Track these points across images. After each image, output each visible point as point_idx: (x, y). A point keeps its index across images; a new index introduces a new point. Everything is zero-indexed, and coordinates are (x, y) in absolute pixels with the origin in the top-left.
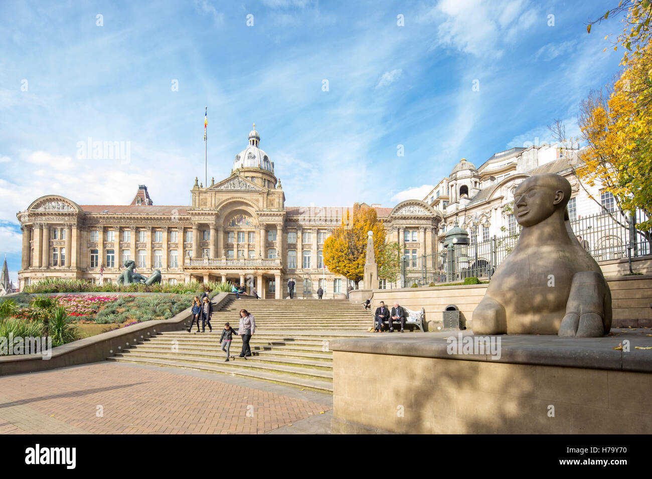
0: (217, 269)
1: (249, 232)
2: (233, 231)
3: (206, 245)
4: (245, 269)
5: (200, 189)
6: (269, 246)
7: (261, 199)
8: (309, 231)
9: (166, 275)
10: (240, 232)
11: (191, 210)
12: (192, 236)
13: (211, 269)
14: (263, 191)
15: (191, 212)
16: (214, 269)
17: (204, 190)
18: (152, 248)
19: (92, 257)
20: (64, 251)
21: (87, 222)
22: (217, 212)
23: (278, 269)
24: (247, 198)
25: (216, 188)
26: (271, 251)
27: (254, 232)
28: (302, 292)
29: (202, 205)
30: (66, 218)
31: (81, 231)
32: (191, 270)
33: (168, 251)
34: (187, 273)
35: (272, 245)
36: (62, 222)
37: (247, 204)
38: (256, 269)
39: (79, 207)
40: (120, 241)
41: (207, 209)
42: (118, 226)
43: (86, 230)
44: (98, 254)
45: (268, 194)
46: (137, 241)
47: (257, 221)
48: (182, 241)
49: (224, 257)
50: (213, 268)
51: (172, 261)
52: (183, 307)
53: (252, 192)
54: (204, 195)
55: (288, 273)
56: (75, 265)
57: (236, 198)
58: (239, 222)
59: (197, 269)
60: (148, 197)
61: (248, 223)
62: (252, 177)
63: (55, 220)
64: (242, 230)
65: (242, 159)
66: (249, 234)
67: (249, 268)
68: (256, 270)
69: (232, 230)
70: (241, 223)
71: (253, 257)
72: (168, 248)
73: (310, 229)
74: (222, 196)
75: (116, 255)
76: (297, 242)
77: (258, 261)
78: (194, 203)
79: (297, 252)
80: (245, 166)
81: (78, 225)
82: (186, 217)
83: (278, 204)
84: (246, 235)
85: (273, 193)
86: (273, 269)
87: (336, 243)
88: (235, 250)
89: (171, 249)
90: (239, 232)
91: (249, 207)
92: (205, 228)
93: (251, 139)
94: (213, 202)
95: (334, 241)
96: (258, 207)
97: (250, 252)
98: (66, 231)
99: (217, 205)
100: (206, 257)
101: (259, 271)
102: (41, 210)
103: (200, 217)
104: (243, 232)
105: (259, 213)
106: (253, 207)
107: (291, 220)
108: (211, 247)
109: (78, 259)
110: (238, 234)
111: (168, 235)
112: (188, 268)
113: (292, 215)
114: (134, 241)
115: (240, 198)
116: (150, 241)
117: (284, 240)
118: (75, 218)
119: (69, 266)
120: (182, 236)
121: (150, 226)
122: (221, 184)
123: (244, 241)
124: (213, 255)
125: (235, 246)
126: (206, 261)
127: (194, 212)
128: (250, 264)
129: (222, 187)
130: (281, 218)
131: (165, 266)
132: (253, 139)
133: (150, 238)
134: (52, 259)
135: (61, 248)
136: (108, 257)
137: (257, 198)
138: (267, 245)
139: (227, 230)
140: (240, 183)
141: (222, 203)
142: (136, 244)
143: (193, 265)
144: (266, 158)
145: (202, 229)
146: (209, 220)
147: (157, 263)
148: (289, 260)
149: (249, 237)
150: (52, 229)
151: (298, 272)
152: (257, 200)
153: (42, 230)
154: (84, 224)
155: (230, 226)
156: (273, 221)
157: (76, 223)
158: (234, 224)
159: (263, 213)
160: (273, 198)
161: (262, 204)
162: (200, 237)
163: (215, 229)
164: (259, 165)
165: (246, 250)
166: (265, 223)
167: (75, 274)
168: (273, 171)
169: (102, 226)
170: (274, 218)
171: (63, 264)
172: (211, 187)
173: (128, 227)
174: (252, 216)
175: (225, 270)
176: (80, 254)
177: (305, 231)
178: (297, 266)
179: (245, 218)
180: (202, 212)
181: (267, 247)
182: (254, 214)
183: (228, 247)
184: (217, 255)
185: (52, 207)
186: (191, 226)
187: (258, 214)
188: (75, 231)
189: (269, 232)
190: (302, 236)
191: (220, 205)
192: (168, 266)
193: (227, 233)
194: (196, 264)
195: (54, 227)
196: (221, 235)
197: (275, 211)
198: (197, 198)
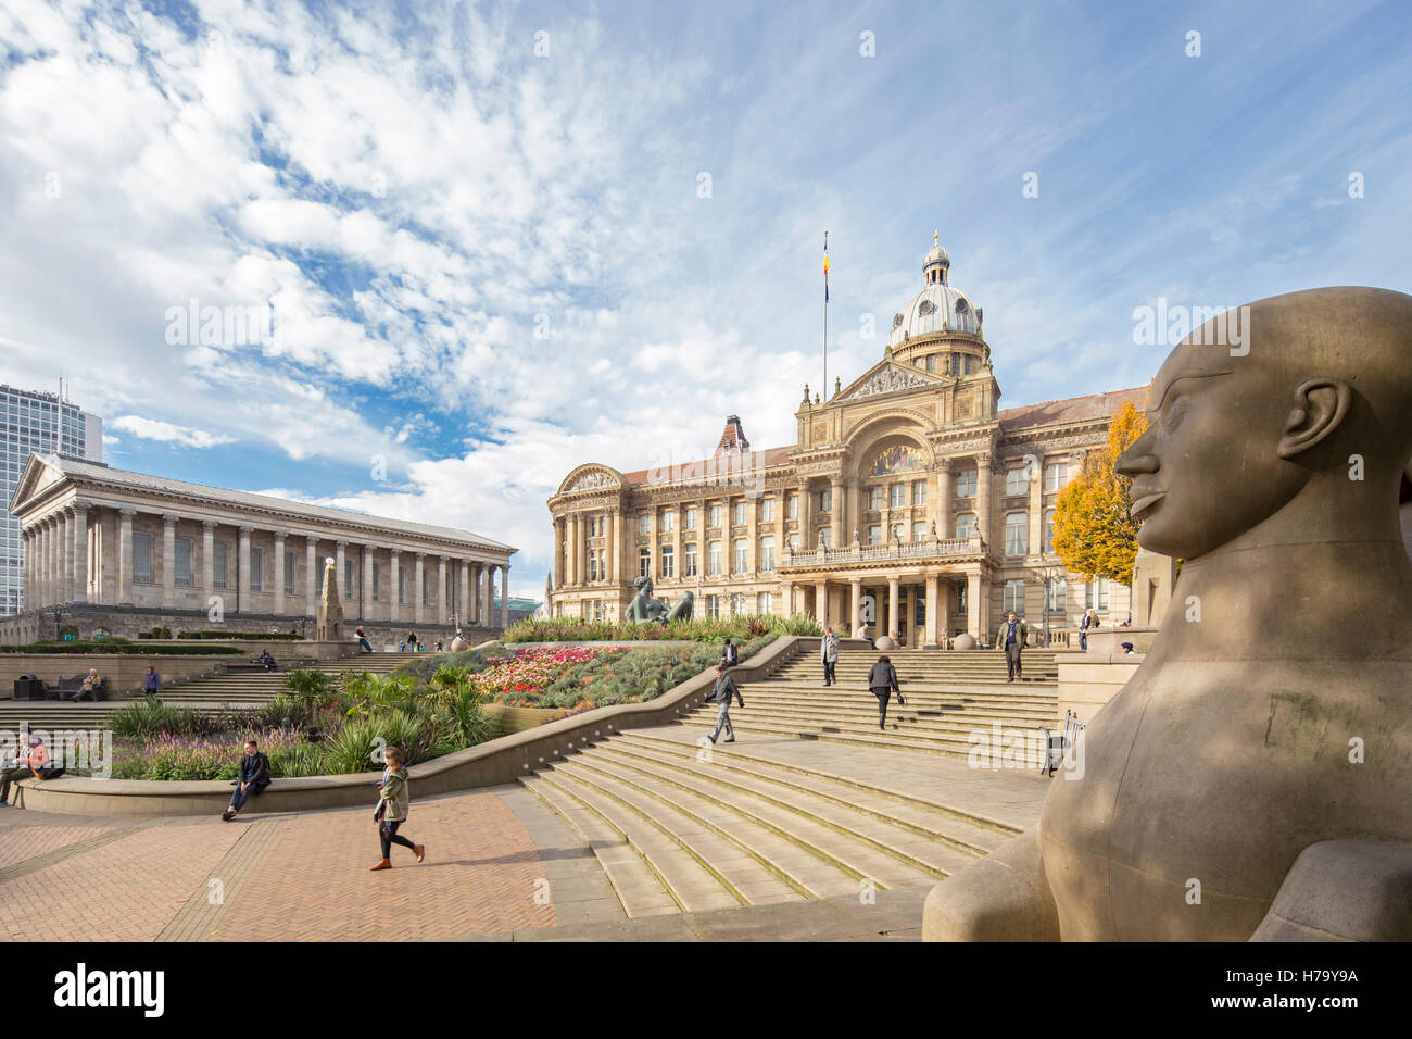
0: (841, 569)
1: (914, 483)
2: (879, 485)
3: (825, 520)
4: (899, 565)
5: (813, 408)
6: (957, 508)
7: (939, 404)
8: (1063, 460)
9: (754, 586)
10: (895, 484)
11: (795, 454)
12: (799, 504)
13: (830, 570)
14: (945, 385)
15: (795, 457)
16: (836, 570)
17: (820, 407)
18: (731, 536)
19: (643, 560)
20: (605, 556)
21: (635, 502)
22: (843, 450)
23: (976, 561)
24: (908, 407)
25: (844, 399)
26: (962, 518)
27: (924, 480)
28: (1040, 611)
29: (816, 440)
30: (606, 499)
31: (626, 518)
32: (793, 576)
33: (757, 541)
34: (786, 582)
35: (966, 506)
36: (599, 508)
37: (909, 422)
38: (924, 564)
39: (623, 477)
40: (682, 528)
41: (824, 447)
42: (679, 502)
43: (633, 515)
44: (650, 556)
45: (956, 389)
46: (707, 525)
47: (932, 454)
48: (781, 517)
49: (856, 543)
50: (833, 568)
51: (764, 559)
52: (685, 674)
53: (918, 391)
54: (821, 417)
55: (1004, 566)
56: (618, 578)
57: (885, 411)
58: (892, 463)
59: (804, 572)
60: (741, 436)
61: (912, 463)
62: (929, 356)
63: (592, 505)
64: (899, 480)
65: (906, 322)
66: (913, 487)
67: (908, 563)
68: (923, 567)
69: (878, 482)
70: (897, 465)
71: (923, 535)
72: (758, 534)
73: (1066, 455)
74: (857, 413)
75: (676, 554)
76: (1029, 490)
77: (929, 546)
78: (801, 439)
79: (1029, 516)
80: (913, 335)
81: (621, 508)
82: (787, 468)
83: (979, 409)
84: (908, 490)
85: (969, 385)
86: (962, 561)
87: (1084, 495)
88: (884, 524)
89: (762, 535)
90: (891, 486)
91: (912, 428)
92: (822, 487)
93: (929, 270)
94: (838, 430)
95: (1079, 491)
96: (933, 423)
97: (916, 525)
98: (606, 520)
99: (844, 434)
100: (821, 546)
101: (930, 568)
102: (574, 491)
103: (813, 465)
104: (902, 483)
105: (935, 436)
106: (922, 426)
107: (1014, 441)
108: (834, 524)
109: (623, 567)
110: (890, 490)
111: (757, 508)
112: (788, 572)
113: (1015, 429)
114: (703, 526)
115: (893, 410)
116: (728, 523)
117: (994, 490)
118: (618, 497)
119: (611, 581)
120: (782, 508)
121: (727, 495)
122: (854, 388)
123: (902, 504)
124: (838, 540)
125: (885, 516)
126: (821, 554)
127: (800, 457)
128: (910, 554)
129: (857, 395)
130: (987, 440)
131: (752, 569)
132: (933, 268)
133: (727, 519)
134: (589, 570)
135: (601, 551)
136: (665, 558)
137: (928, 404)
138: (955, 506)
139: (867, 483)
140: (892, 378)
141: (854, 429)
142: (705, 532)
143: (796, 565)
144: (961, 305)
145: (818, 487)
146: (829, 469)
147: (739, 565)
148: (1009, 535)
149: (914, 493)
150: (588, 519)
151: (1030, 563)
152: (931, 409)
153: (576, 523)
154: (629, 505)
155: (873, 474)
156: (968, 450)
157: (618, 505)
158: (881, 469)
159: (943, 435)
160: (969, 395)
161: (941, 416)
162: (813, 506)
163: (841, 486)
164: (945, 325)
165: (907, 522)
166: (947, 458)
167: (618, 592)
168: (979, 329)
169: (655, 506)
170: (969, 442)
171: (603, 577)
172: (834, 398)
173: (693, 503)
174: (920, 447)
175: (857, 572)
176: (626, 559)
177: (1053, 461)
178: (1028, 549)
179: (906, 452)
180: (815, 454)
181: (954, 511)
182: (924, 442)
183: (869, 520)
184: (845, 540)
185: (588, 485)
186: (795, 487)
187: (932, 439)
188: (617, 519)
189: (960, 475)
190: (1043, 474)
191: (850, 433)
192: (758, 569)
193: (867, 491)
194: (802, 563)
195: (591, 516)
196: (854, 495)
197: (972, 427)
198: (807, 426)
